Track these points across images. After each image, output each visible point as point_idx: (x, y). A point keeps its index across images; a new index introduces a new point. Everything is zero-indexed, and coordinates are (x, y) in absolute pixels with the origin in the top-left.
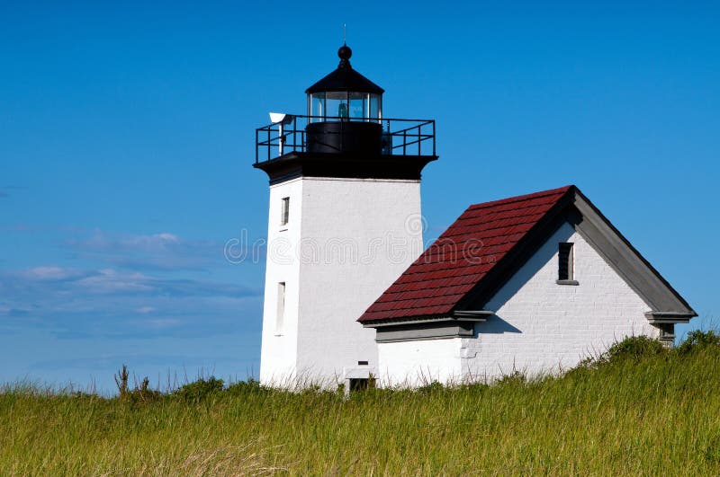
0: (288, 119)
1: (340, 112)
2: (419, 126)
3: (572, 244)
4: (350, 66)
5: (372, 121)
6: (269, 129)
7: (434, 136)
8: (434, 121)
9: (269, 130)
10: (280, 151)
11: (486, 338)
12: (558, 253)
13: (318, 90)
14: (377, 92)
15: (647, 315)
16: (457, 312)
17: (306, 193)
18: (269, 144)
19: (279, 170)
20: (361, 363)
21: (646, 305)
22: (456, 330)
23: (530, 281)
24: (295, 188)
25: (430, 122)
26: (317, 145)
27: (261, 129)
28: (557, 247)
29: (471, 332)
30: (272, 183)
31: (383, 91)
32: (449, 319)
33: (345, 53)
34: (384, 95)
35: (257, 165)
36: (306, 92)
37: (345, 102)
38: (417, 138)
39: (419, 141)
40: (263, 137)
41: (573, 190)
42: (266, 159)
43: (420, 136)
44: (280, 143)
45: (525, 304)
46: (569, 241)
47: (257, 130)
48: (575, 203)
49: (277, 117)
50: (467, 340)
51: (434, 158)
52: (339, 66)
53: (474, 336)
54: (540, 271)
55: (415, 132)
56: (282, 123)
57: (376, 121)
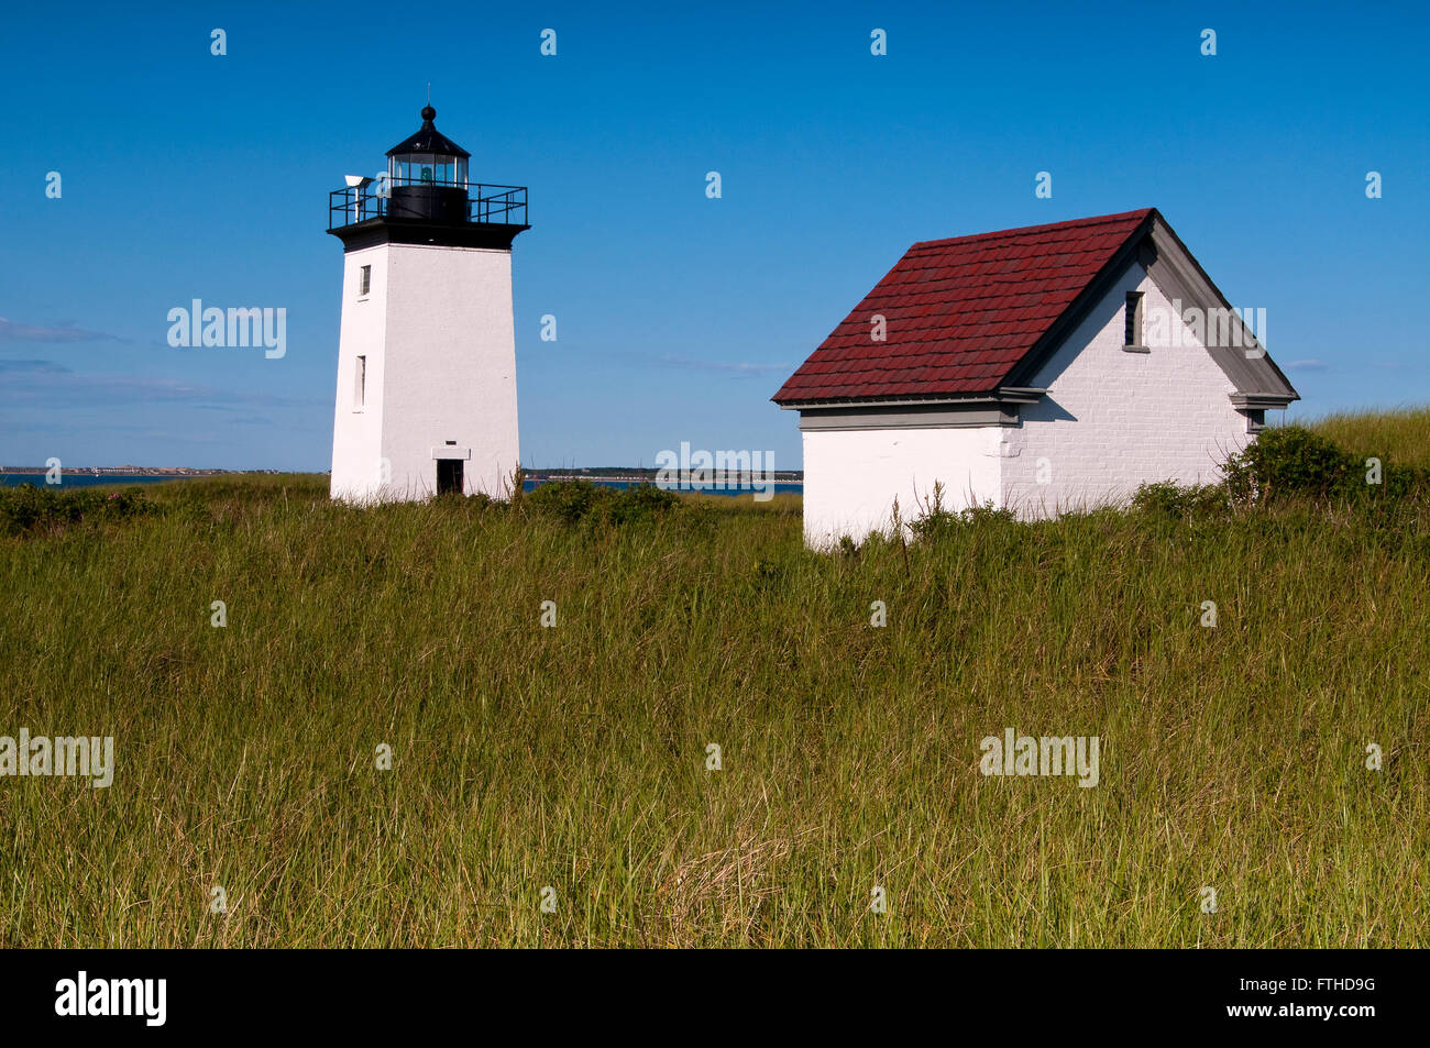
0: (366, 183)
1: (422, 175)
2: (507, 194)
3: (1141, 294)
4: (434, 128)
5: (449, 185)
6: (347, 192)
7: (526, 204)
8: (526, 188)
9: (347, 194)
10: (357, 216)
11: (1032, 428)
12: (1125, 306)
13: (402, 151)
14: (464, 156)
15: (1232, 397)
16: (1004, 390)
17: (392, 262)
18: (347, 209)
19: (356, 237)
20: (448, 443)
21: (1231, 384)
22: (996, 415)
23: (1089, 346)
24: (379, 256)
25: (522, 189)
26: (400, 211)
27: (335, 193)
28: (1124, 296)
29: (1015, 419)
30: (347, 250)
31: (469, 155)
32: (990, 399)
33: (429, 114)
34: (470, 159)
35: (330, 231)
36: (387, 154)
37: (431, 166)
38: (504, 206)
39: (507, 209)
40: (339, 200)
41: (1153, 214)
42: (343, 224)
43: (507, 203)
44: (357, 208)
45: (1084, 379)
46: (1138, 290)
47: (331, 194)
48: (1153, 235)
49: (353, 181)
50: (1010, 430)
51: (527, 227)
52: (423, 128)
53: (1019, 425)
54: (1103, 331)
55: (503, 199)
56: (359, 187)
57: (451, 185)
